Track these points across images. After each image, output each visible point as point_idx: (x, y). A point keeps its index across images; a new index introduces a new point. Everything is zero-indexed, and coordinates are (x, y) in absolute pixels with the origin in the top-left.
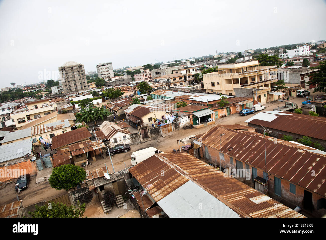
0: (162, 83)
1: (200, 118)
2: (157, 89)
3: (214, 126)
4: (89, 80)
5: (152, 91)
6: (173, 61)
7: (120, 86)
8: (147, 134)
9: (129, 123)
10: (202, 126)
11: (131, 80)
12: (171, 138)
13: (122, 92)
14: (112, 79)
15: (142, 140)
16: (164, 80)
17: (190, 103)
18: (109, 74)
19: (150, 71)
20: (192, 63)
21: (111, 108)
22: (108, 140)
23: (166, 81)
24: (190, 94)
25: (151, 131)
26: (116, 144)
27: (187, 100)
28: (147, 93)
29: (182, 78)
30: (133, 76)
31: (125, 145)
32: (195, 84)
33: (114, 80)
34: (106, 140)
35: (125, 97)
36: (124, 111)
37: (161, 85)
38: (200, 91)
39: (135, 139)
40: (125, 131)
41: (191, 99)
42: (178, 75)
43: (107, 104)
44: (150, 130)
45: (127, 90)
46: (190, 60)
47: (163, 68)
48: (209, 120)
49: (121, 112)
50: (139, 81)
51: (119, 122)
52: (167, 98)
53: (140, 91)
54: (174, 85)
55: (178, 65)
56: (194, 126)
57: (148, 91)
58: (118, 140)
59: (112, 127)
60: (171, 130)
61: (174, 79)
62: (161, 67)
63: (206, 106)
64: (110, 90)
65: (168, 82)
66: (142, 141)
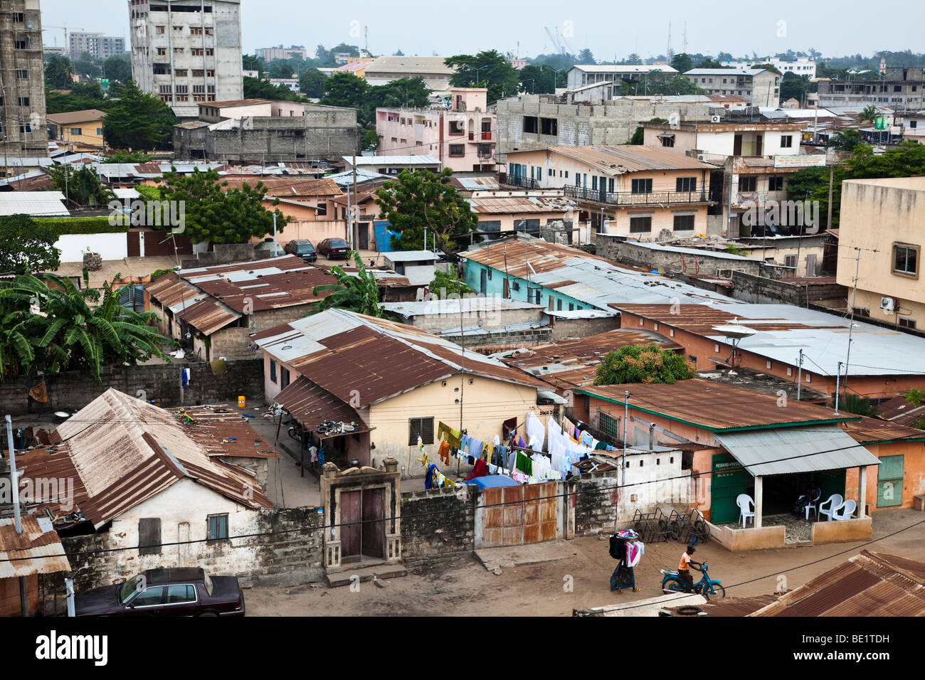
0: (554, 193)
1: (767, 480)
2: (512, 229)
3: (851, 560)
4: (65, 92)
5: (478, 238)
6: (661, 59)
7: (266, 171)
8: (378, 526)
9: (273, 430)
10: (769, 538)
11: (353, 143)
12: (542, 582)
13: (270, 214)
14: (224, 112)
15: (336, 565)
16: (571, 181)
17: (719, 367)
18: (212, 73)
19: (491, 100)
20: (793, 89)
21: (175, 309)
22: (97, 526)
23: (585, 189)
24: (731, 306)
25: (410, 510)
26: (152, 562)
27: (700, 338)
28: (440, 248)
29: (699, 185)
30: (367, 120)
31: (207, 580)
32: (778, 237)
33: (238, 125)
34: (87, 527)
35: (290, 248)
36: (259, 342)
37: (545, 209)
38: (804, 297)
39: (290, 549)
40: (230, 481)
41: (730, 341)
42: (676, 157)
43: (154, 279)
44: (407, 504)
45: (313, 203)
46: (782, 67)
47: (579, 98)
48: (827, 507)
49: (240, 344)
50: (401, 154)
51: (207, 410)
52: (565, 305)
53: (395, 224)
54: (632, 220)
55: (691, 90)
56: (715, 530)
57: (446, 237)
58: (165, 537)
59: (147, 437)
60: (548, 528)
61: (642, 186)
62: (570, 88)
63: (822, 403)
64: (190, 182)
65: (597, 195)
66: (334, 572)
